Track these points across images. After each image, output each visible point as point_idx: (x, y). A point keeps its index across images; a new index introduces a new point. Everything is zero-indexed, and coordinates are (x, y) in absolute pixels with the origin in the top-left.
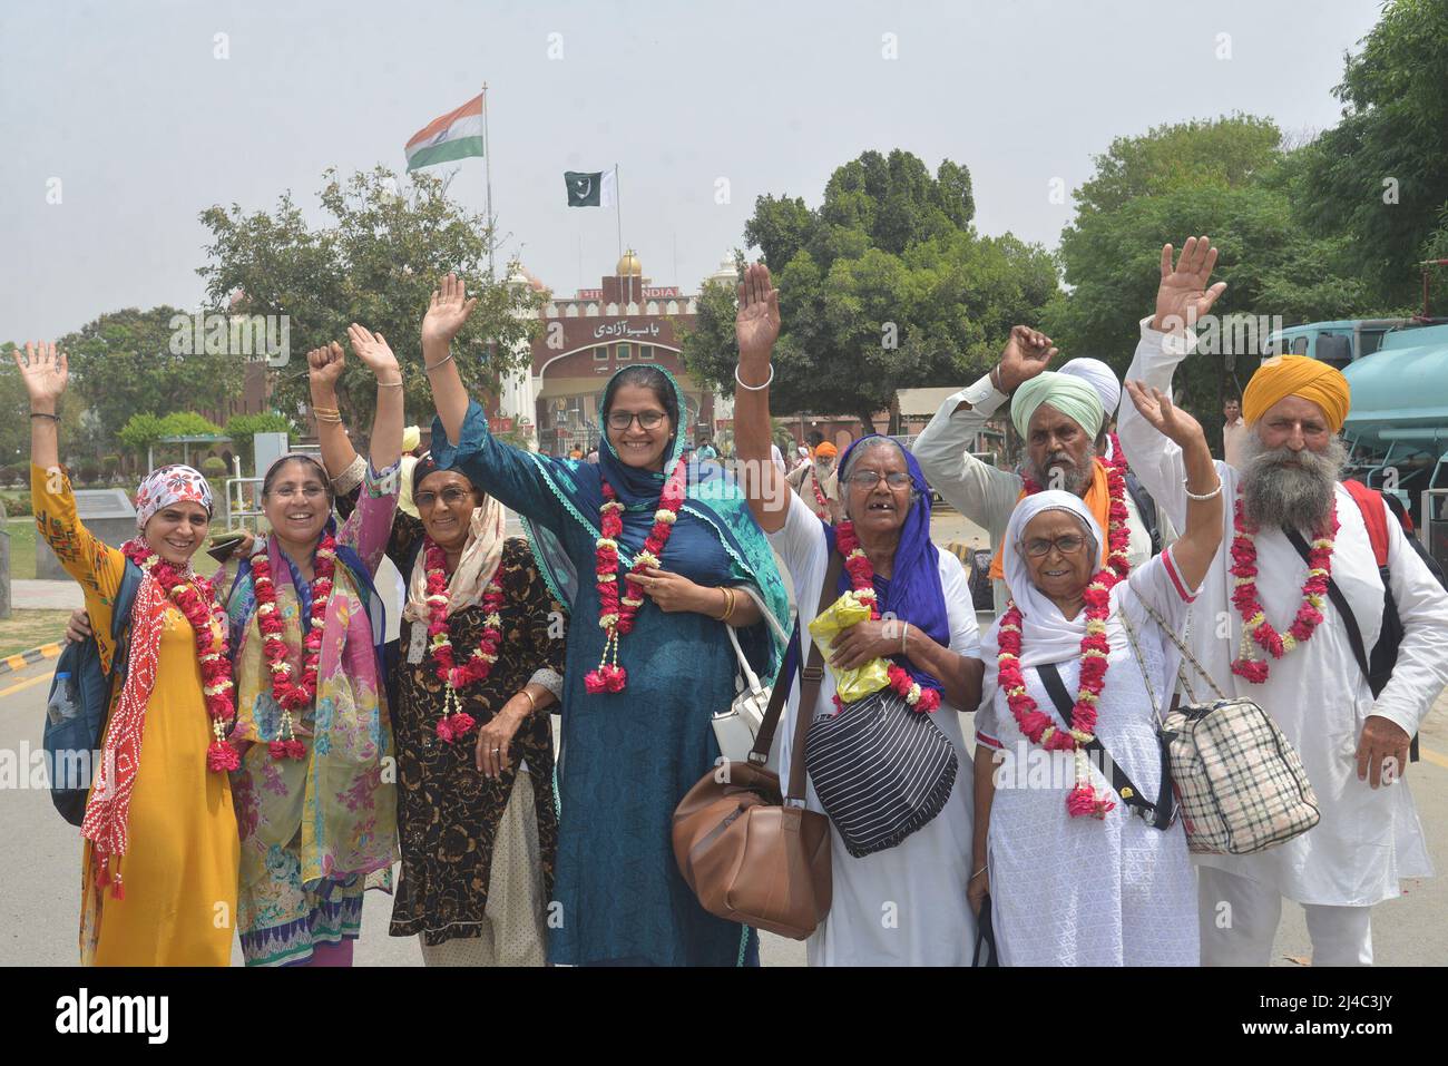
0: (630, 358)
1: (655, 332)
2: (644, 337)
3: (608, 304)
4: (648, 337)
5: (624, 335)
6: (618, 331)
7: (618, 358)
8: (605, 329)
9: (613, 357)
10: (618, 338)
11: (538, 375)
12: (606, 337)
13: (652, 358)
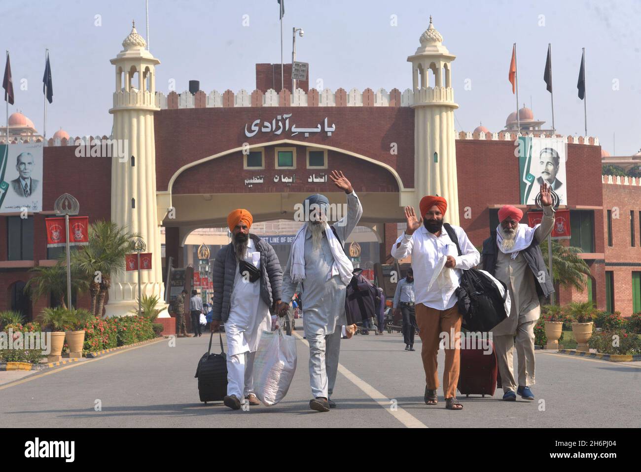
0: (294, 167)
1: (330, 130)
2: (313, 137)
3: (264, 92)
4: (322, 137)
5: (288, 134)
6: (278, 128)
7: (277, 167)
8: (261, 125)
9: (270, 164)
10: (278, 137)
11: (166, 189)
12: (262, 136)
13: (325, 167)
